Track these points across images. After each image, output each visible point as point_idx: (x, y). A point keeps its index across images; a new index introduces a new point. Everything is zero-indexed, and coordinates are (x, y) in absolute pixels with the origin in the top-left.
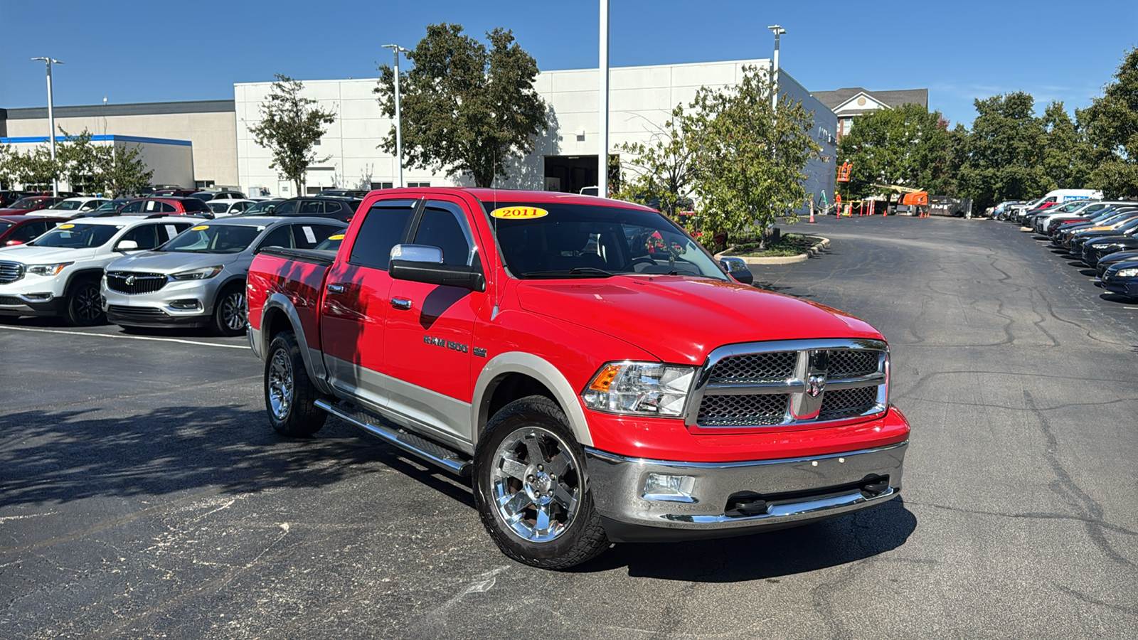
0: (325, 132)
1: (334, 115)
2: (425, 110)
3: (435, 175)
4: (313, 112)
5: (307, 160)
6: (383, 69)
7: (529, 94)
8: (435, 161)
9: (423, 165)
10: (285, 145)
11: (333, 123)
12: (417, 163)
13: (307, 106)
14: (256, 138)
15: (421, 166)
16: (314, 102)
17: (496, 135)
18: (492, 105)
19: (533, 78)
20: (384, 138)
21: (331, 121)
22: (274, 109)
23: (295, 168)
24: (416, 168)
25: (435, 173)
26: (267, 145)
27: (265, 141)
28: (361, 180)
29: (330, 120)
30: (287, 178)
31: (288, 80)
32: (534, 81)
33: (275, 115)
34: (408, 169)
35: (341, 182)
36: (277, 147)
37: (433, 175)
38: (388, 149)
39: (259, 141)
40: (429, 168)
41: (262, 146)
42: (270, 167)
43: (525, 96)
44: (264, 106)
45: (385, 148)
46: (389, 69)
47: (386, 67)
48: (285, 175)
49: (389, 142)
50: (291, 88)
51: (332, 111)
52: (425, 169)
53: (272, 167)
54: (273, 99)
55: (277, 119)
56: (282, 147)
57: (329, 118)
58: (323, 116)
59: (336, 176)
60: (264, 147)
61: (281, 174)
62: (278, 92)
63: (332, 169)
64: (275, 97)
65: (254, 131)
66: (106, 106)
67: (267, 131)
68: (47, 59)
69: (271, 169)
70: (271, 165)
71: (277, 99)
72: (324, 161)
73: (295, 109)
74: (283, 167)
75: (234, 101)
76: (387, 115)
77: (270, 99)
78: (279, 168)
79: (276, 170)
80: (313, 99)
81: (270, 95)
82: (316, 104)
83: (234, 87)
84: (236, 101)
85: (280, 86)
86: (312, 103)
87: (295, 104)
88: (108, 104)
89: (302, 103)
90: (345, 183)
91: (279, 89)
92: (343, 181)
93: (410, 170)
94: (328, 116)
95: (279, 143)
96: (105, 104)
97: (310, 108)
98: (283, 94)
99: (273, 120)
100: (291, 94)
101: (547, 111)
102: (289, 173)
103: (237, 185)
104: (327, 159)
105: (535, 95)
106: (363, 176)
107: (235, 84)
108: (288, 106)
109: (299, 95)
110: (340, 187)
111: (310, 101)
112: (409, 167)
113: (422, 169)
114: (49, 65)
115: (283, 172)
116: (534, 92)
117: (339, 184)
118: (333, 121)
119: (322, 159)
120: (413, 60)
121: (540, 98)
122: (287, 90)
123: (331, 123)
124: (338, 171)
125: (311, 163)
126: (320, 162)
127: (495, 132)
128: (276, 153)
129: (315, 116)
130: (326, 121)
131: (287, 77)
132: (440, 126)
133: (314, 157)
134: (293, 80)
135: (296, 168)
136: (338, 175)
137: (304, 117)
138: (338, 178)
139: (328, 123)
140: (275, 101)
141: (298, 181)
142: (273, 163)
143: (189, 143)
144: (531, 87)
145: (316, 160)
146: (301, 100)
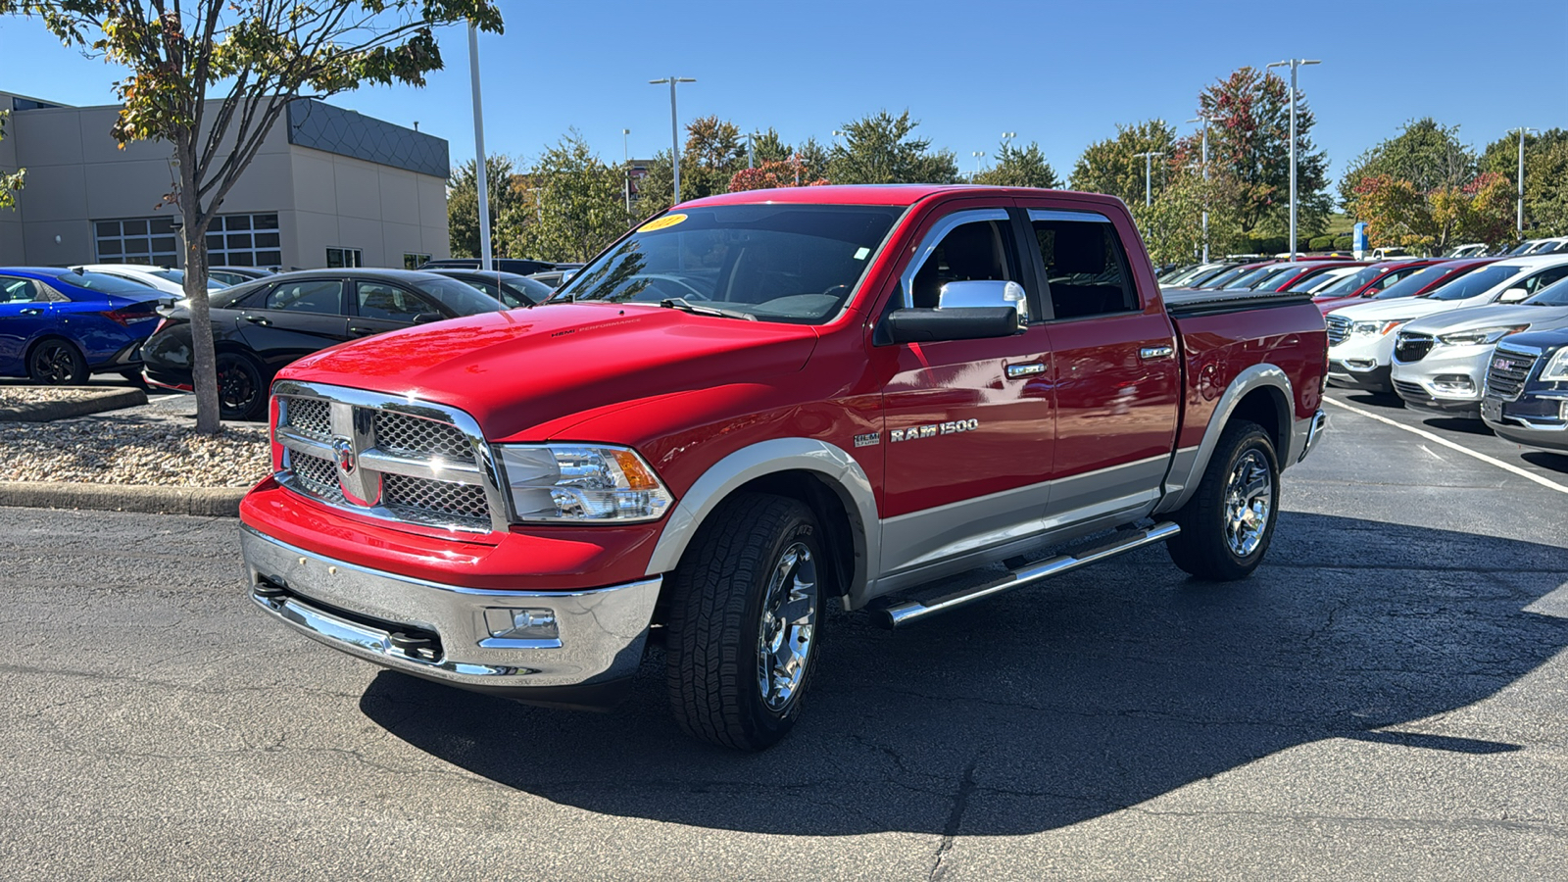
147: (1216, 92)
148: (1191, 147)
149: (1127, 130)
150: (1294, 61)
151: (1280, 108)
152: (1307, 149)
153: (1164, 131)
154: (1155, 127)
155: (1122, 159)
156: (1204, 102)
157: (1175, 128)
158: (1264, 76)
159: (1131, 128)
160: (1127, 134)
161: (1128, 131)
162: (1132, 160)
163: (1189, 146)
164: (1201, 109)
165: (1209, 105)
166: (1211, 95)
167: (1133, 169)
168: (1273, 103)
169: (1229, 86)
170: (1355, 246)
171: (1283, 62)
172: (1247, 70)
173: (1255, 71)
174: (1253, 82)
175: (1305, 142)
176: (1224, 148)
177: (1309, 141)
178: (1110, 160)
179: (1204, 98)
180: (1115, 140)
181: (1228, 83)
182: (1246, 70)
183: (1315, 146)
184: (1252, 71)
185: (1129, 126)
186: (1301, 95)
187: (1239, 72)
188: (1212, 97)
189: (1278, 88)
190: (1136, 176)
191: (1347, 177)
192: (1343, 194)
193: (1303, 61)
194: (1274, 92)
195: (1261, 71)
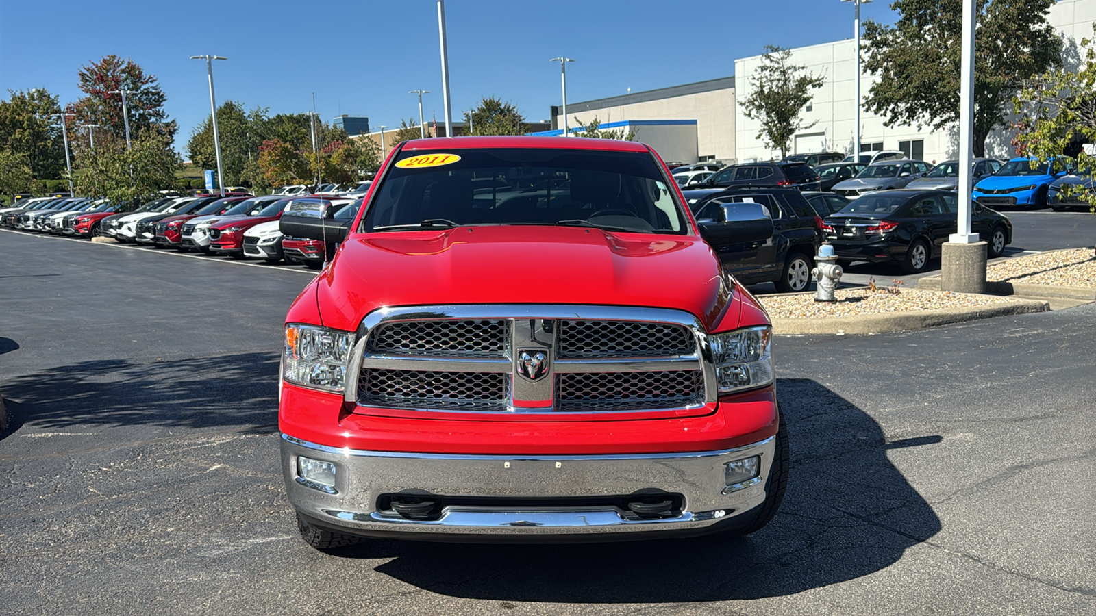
0: (812, 97)
1: (823, 79)
2: (909, 62)
3: (921, 131)
4: (801, 78)
5: (794, 127)
6: (866, 24)
7: (1041, 28)
8: (921, 115)
9: (908, 121)
10: (773, 115)
11: (821, 87)
12: (901, 120)
13: (794, 73)
14: (745, 111)
15: (905, 122)
16: (803, 68)
17: (988, 80)
18: (986, 47)
19: (1047, 10)
20: (865, 97)
21: (820, 85)
22: (764, 80)
23: (780, 135)
24: (899, 125)
25: (921, 129)
26: (755, 116)
27: (754, 113)
28: (851, 142)
29: (818, 84)
30: (774, 146)
31: (777, 50)
32: (1046, 13)
33: (764, 86)
34: (890, 127)
35: (831, 147)
36: (765, 117)
37: (919, 131)
38: (869, 107)
39: (747, 113)
40: (914, 123)
41: (750, 118)
42: (757, 138)
43: (1036, 31)
44: (754, 79)
45: (866, 107)
46: (873, 23)
47: (870, 23)
48: (772, 143)
49: (870, 101)
50: (779, 58)
51: (820, 75)
52: (909, 125)
53: (759, 137)
54: (762, 70)
55: (766, 90)
56: (770, 117)
57: (818, 82)
58: (811, 81)
59: (826, 140)
60: (753, 119)
61: (768, 144)
62: (767, 62)
63: (823, 134)
64: (764, 69)
65: (744, 104)
66: (630, 95)
67: (756, 103)
68: (562, 59)
69: (758, 139)
70: (757, 136)
71: (766, 70)
72: (811, 126)
73: (783, 78)
74: (771, 136)
75: (734, 77)
76: (869, 72)
77: (760, 70)
78: (766, 138)
79: (763, 140)
80: (802, 66)
81: (759, 67)
82: (805, 70)
83: (734, 63)
84: (736, 77)
85: (768, 57)
86: (801, 70)
87: (784, 73)
88: (632, 93)
89: (790, 71)
90: (835, 147)
91: (768, 60)
92: (833, 145)
93: (892, 127)
94: (816, 81)
95: (767, 113)
96: (628, 93)
97: (798, 75)
98: (772, 65)
99: (762, 91)
100: (779, 63)
101: (1066, 44)
102: (775, 142)
103: (734, 158)
104: (813, 124)
105: (1049, 29)
106: (853, 138)
107: (736, 61)
108: (776, 75)
109: (787, 63)
110: (829, 151)
111: (799, 68)
112: (892, 124)
113: (906, 125)
114: (563, 64)
115: (770, 141)
116: (1048, 26)
117: (829, 148)
118: (822, 85)
119: (809, 125)
120: (899, 10)
121: (1057, 32)
122: (775, 59)
123: (819, 87)
124: (828, 136)
125: (797, 130)
126: (806, 128)
127: (986, 77)
128: (764, 124)
129: (803, 83)
130: (814, 86)
131: (776, 47)
132: (922, 77)
133: (801, 123)
134: (782, 50)
135: (782, 136)
136: (828, 139)
137: (792, 85)
138: (828, 142)
139: (817, 88)
140: (764, 72)
141: (784, 148)
142: (759, 133)
143: (695, 122)
144: (1042, 21)
145: (801, 126)
146: (790, 68)
147: (92, 72)
148: (77, 111)
149: (18, 94)
150: (209, 56)
151: (140, 87)
152: (162, 117)
153: (49, 97)
154: (42, 94)
155: (17, 117)
156: (83, 78)
157: (58, 96)
158: (127, 63)
159: (22, 93)
160: (19, 98)
161: (20, 95)
162: (26, 118)
163: (75, 111)
164: (81, 83)
165: (87, 81)
166: (88, 73)
167: (28, 125)
168: (134, 83)
169: (100, 68)
170: (207, 185)
171: (201, 56)
172: (114, 57)
173: (119, 59)
174: (119, 66)
175: (161, 112)
176: (102, 113)
177: (163, 112)
178: (7, 117)
179: (82, 75)
180: (8, 101)
181: (99, 65)
182: (112, 57)
183: (168, 116)
184: (117, 59)
185: (19, 92)
186: (155, 79)
187: (108, 58)
188: (89, 75)
189: (137, 72)
190: (31, 131)
191: (194, 138)
192: (192, 150)
193: (215, 57)
194: (134, 75)
195: (125, 58)
